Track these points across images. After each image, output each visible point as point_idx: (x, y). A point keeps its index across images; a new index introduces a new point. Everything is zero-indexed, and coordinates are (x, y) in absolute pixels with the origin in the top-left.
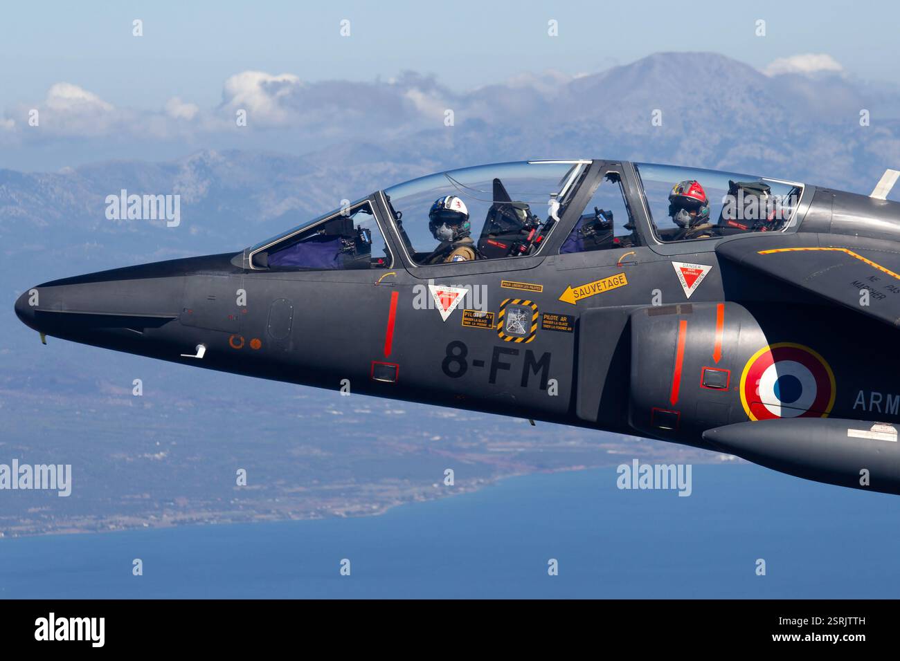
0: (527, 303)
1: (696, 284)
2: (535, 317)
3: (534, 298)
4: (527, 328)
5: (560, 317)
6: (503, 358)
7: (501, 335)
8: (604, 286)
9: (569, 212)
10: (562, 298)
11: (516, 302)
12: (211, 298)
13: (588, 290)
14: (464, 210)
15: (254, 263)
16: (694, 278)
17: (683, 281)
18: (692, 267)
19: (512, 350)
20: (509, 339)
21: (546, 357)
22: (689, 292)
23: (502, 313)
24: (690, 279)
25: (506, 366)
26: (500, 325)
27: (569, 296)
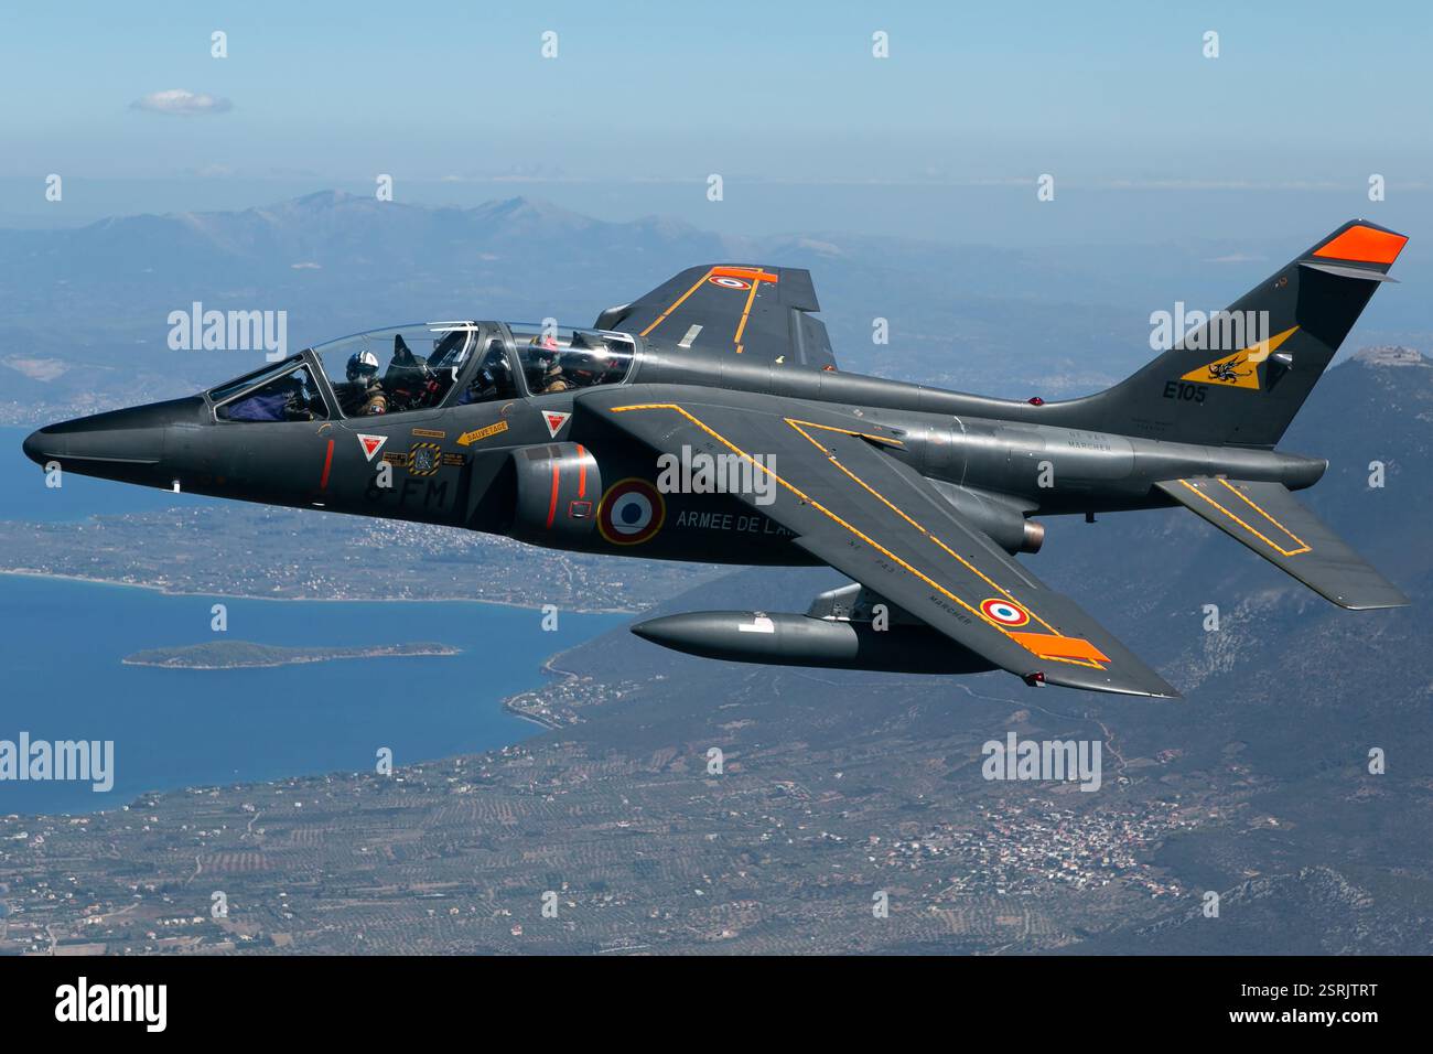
0: (433, 445)
1: (559, 427)
2: (437, 456)
3: (437, 441)
4: (431, 463)
5: (456, 455)
6: (412, 486)
7: (411, 470)
8: (491, 430)
9: (465, 375)
10: (459, 442)
11: (424, 445)
12: (187, 447)
13: (478, 435)
14: (375, 363)
15: (219, 415)
16: (558, 423)
17: (549, 425)
18: (556, 414)
19: (419, 480)
20: (417, 472)
21: (444, 485)
22: (553, 434)
23: (413, 454)
24: (555, 424)
25: (414, 492)
26: (412, 463)
27: (464, 440)
